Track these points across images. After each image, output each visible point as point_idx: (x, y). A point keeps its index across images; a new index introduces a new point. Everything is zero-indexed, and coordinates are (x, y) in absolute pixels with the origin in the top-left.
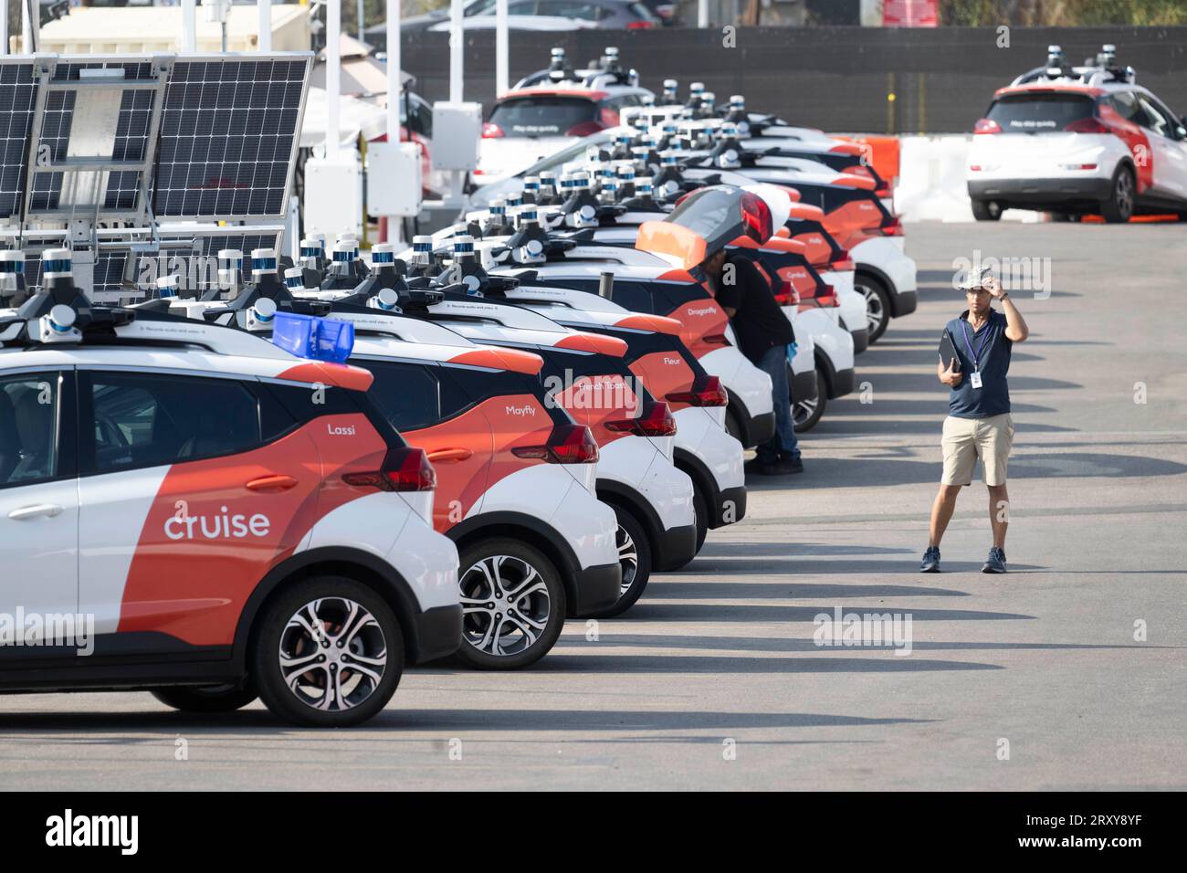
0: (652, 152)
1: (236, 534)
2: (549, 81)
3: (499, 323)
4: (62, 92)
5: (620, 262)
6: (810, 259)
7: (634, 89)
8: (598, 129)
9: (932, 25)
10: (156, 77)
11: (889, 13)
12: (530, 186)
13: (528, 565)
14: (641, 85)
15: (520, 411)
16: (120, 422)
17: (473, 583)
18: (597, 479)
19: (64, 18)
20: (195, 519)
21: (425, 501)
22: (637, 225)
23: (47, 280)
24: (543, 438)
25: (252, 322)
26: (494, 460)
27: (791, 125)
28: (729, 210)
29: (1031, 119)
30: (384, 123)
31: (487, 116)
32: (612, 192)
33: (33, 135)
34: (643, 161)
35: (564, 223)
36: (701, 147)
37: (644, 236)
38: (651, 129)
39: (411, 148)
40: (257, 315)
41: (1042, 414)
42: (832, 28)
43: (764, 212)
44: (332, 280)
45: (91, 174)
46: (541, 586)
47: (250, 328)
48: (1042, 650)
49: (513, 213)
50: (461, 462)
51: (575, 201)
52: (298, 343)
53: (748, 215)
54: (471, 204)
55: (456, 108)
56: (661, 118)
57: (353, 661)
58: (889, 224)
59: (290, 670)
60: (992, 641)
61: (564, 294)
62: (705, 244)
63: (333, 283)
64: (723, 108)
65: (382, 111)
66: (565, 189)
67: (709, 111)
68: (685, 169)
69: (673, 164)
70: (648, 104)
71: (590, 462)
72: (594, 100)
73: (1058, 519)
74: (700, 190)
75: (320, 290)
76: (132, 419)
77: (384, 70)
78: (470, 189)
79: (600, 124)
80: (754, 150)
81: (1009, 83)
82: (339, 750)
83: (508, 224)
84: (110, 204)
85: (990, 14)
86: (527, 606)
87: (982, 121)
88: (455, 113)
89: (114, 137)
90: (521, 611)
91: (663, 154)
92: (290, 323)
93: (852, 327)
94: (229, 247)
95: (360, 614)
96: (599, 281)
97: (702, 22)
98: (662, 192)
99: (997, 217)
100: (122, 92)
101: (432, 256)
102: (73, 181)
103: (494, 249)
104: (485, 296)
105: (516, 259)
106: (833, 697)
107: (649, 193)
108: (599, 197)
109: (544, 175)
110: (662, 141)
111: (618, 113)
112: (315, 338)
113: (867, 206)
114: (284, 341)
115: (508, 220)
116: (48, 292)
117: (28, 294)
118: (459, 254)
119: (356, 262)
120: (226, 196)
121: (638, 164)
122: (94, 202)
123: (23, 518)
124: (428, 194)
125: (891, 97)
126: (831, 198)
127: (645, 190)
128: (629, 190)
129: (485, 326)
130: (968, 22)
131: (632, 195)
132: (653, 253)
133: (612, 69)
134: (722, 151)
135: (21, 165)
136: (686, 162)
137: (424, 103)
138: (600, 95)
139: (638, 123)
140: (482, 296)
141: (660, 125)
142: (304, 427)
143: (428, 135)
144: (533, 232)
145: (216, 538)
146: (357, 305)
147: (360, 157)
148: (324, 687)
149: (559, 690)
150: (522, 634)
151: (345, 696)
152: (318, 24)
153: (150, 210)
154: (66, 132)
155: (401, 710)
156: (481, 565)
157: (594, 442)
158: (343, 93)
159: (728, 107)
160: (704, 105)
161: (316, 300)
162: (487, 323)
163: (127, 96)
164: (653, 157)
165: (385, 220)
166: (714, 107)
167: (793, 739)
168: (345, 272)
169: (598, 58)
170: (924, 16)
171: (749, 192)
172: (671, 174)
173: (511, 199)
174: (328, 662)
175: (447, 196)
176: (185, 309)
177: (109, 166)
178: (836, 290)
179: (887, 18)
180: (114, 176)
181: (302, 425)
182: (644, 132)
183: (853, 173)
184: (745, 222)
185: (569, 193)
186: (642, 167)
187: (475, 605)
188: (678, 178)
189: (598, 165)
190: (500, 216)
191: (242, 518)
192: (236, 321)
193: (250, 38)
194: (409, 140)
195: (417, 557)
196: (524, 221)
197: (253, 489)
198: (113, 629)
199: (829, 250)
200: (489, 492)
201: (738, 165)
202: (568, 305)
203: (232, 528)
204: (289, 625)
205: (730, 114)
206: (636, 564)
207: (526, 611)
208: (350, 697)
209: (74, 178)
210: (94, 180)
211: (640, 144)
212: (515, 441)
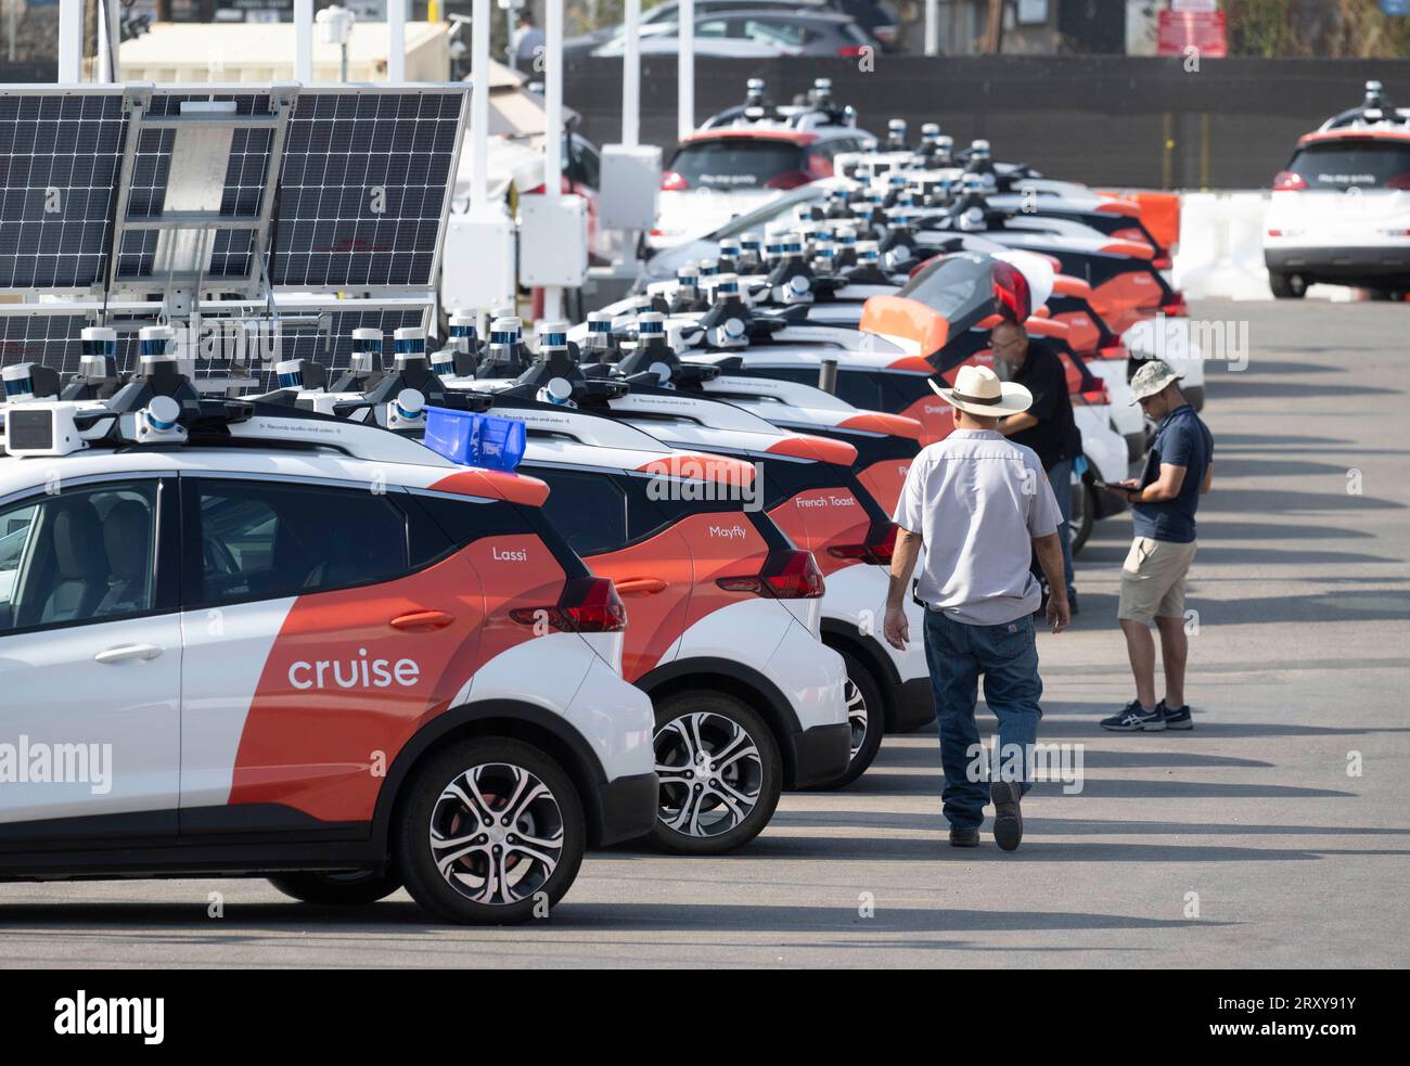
0: (877, 211)
1: (377, 682)
2: (744, 121)
3: (698, 422)
4: (158, 131)
5: (841, 347)
6: (1074, 344)
7: (850, 131)
8: (804, 180)
9: (1218, 54)
10: (276, 113)
11: (1164, 39)
12: (728, 251)
13: (735, 725)
14: (860, 125)
15: (727, 533)
16: (228, 542)
17: (668, 747)
18: (822, 619)
19: (143, 37)
20: (327, 664)
21: (612, 643)
22: (861, 301)
23: (144, 364)
24: (755, 567)
25: (394, 419)
26: (693, 594)
27: (1046, 176)
28: (978, 283)
29: (1343, 173)
30: (541, 171)
31: (667, 163)
32: (829, 259)
33: (122, 183)
34: (865, 221)
35: (770, 297)
36: (937, 204)
37: (870, 315)
38: (874, 181)
39: (574, 202)
40: (401, 410)
41: (1361, 541)
42: (1097, 57)
43: (1021, 286)
44: (490, 367)
45: (193, 233)
46: (752, 750)
47: (391, 426)
48: (1373, 835)
49: (707, 284)
50: (653, 595)
51: (784, 270)
52: (456, 445)
53: (1001, 290)
54: (648, 272)
55: (630, 151)
56: (886, 168)
57: (522, 842)
58: (1171, 302)
59: (444, 853)
60: (1310, 824)
61: (775, 386)
62: (946, 326)
63: (491, 370)
64: (962, 155)
65: (539, 156)
66: (771, 255)
67: (946, 159)
68: (917, 231)
69: (904, 225)
70: (869, 150)
71: (815, 597)
72: (800, 144)
73: (1386, 671)
74: (941, 257)
75: (475, 378)
76: (240, 539)
77: (542, 106)
78: (646, 254)
79: (807, 173)
80: (1002, 208)
81: (1317, 128)
82: (507, 954)
83: (702, 298)
84: (216, 270)
85: (1288, 42)
86: (734, 775)
87: (1283, 174)
88: (626, 159)
89: (223, 187)
90: (726, 781)
91: (891, 212)
92: (446, 420)
93: (1126, 429)
94: (364, 326)
95: (531, 785)
96: (819, 370)
97: (931, 47)
98: (890, 259)
99: (1301, 294)
100: (232, 133)
101: (610, 337)
102: (171, 242)
103: (684, 329)
104: (677, 387)
105: (711, 341)
106: (1116, 892)
107: (874, 261)
108: (813, 265)
109: (745, 237)
110: (888, 196)
111: (831, 161)
112: (477, 439)
113: (1142, 280)
114: (439, 443)
115: (701, 292)
116: (145, 379)
117: (120, 381)
118: (644, 336)
119: (520, 345)
120: (360, 261)
121: (860, 225)
122: (197, 268)
123: (113, 662)
124: (594, 260)
125: (1170, 144)
126: (1098, 268)
127: (869, 257)
128: (849, 257)
129: (680, 426)
130: (1260, 50)
131: (853, 264)
132: (882, 336)
133: (823, 106)
134: (964, 209)
135: (106, 221)
136: (918, 223)
137: (590, 146)
138: (809, 138)
139: (859, 173)
140: (674, 388)
141: (885, 176)
142: (463, 550)
143: (595, 186)
144: (733, 308)
145: (353, 687)
146: (524, 399)
147: (510, 212)
148: (485, 875)
149: (774, 880)
150: (727, 809)
151: (511, 885)
152: (459, 47)
153: (266, 277)
154: (163, 180)
155: (579, 904)
156: (677, 724)
157: (819, 572)
158: (492, 132)
159: (970, 154)
160: (939, 152)
161: (469, 391)
162: (682, 422)
163: (239, 135)
164: (879, 217)
165: (541, 292)
166: (952, 155)
167: (1068, 945)
168: (506, 357)
169: (805, 92)
170: (1208, 42)
171: (1002, 262)
172: (901, 238)
173: (704, 267)
174: (491, 843)
175: (618, 262)
176: (312, 401)
177: (216, 223)
178: (1106, 383)
179: (1163, 46)
180: (220, 235)
181: (460, 548)
182: (865, 185)
183: (1125, 237)
184: (996, 299)
185: (777, 260)
186: (865, 228)
187: (668, 774)
188: (910, 243)
189: (811, 226)
190: (691, 288)
191: (385, 663)
192: (374, 416)
193: (376, 64)
194: (571, 191)
195: (602, 714)
196: (721, 295)
197: (399, 627)
198: (223, 800)
199: (1096, 334)
200: (686, 634)
201: (983, 226)
202: (780, 400)
203: (373, 676)
204: (443, 797)
205: (973, 163)
206: (865, 723)
207: (732, 781)
208: (517, 887)
209: (172, 237)
210: (197, 240)
211: (860, 199)
212: (721, 570)
